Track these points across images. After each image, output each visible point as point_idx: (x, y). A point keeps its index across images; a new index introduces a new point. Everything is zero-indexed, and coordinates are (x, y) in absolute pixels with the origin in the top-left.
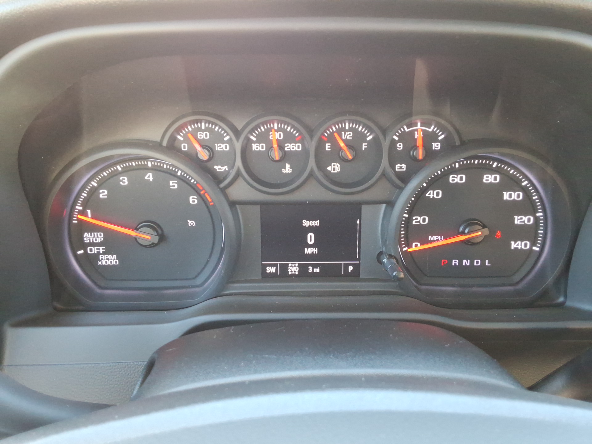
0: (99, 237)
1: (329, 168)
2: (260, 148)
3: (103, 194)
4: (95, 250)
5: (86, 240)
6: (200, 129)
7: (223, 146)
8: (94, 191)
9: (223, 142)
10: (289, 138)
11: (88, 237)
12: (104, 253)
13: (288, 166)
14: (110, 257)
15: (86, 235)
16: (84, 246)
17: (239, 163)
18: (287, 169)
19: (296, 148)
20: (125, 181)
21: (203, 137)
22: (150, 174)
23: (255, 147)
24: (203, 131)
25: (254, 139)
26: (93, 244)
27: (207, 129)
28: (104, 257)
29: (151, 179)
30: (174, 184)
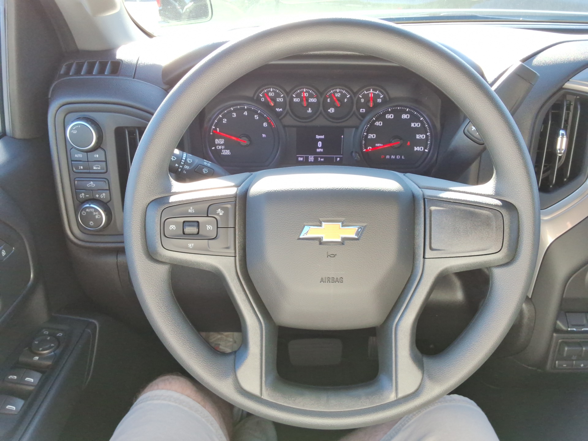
0: (222, 141)
1: (329, 110)
2: (297, 101)
3: (225, 121)
4: (220, 147)
5: (216, 143)
6: (270, 91)
7: (280, 99)
8: (221, 120)
9: (280, 97)
10: (311, 96)
11: (217, 141)
12: (224, 149)
13: (310, 109)
14: (227, 151)
15: (216, 140)
16: (215, 145)
17: (288, 107)
18: (310, 111)
19: (314, 101)
20: (235, 115)
21: (271, 95)
22: (246, 112)
23: (295, 100)
24: (271, 92)
25: (295, 96)
26: (219, 145)
27: (273, 91)
28: (224, 151)
29: (246, 114)
30: (256, 117)
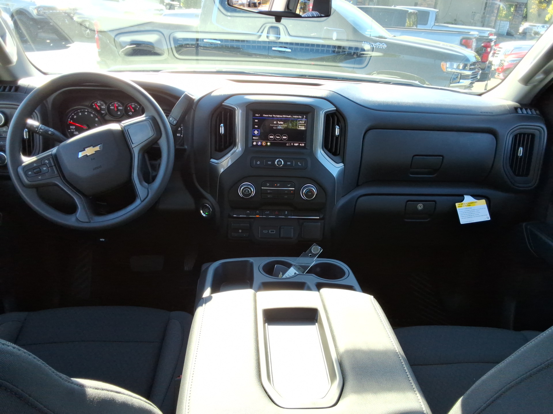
0: (74, 127)
1: (129, 113)
2: (112, 108)
3: (75, 117)
4: (73, 130)
5: (71, 128)
6: (98, 103)
7: (103, 107)
8: (73, 116)
9: (104, 106)
10: (119, 106)
11: (71, 127)
12: (75, 131)
14: (76, 132)
15: (71, 126)
16: (70, 129)
17: (106, 111)
18: (119, 113)
19: (121, 108)
20: (80, 114)
21: (99, 105)
22: (86, 113)
23: (111, 107)
25: (111, 106)
26: (72, 129)
27: (100, 103)
28: (75, 132)
29: (87, 114)
30: (92, 115)
